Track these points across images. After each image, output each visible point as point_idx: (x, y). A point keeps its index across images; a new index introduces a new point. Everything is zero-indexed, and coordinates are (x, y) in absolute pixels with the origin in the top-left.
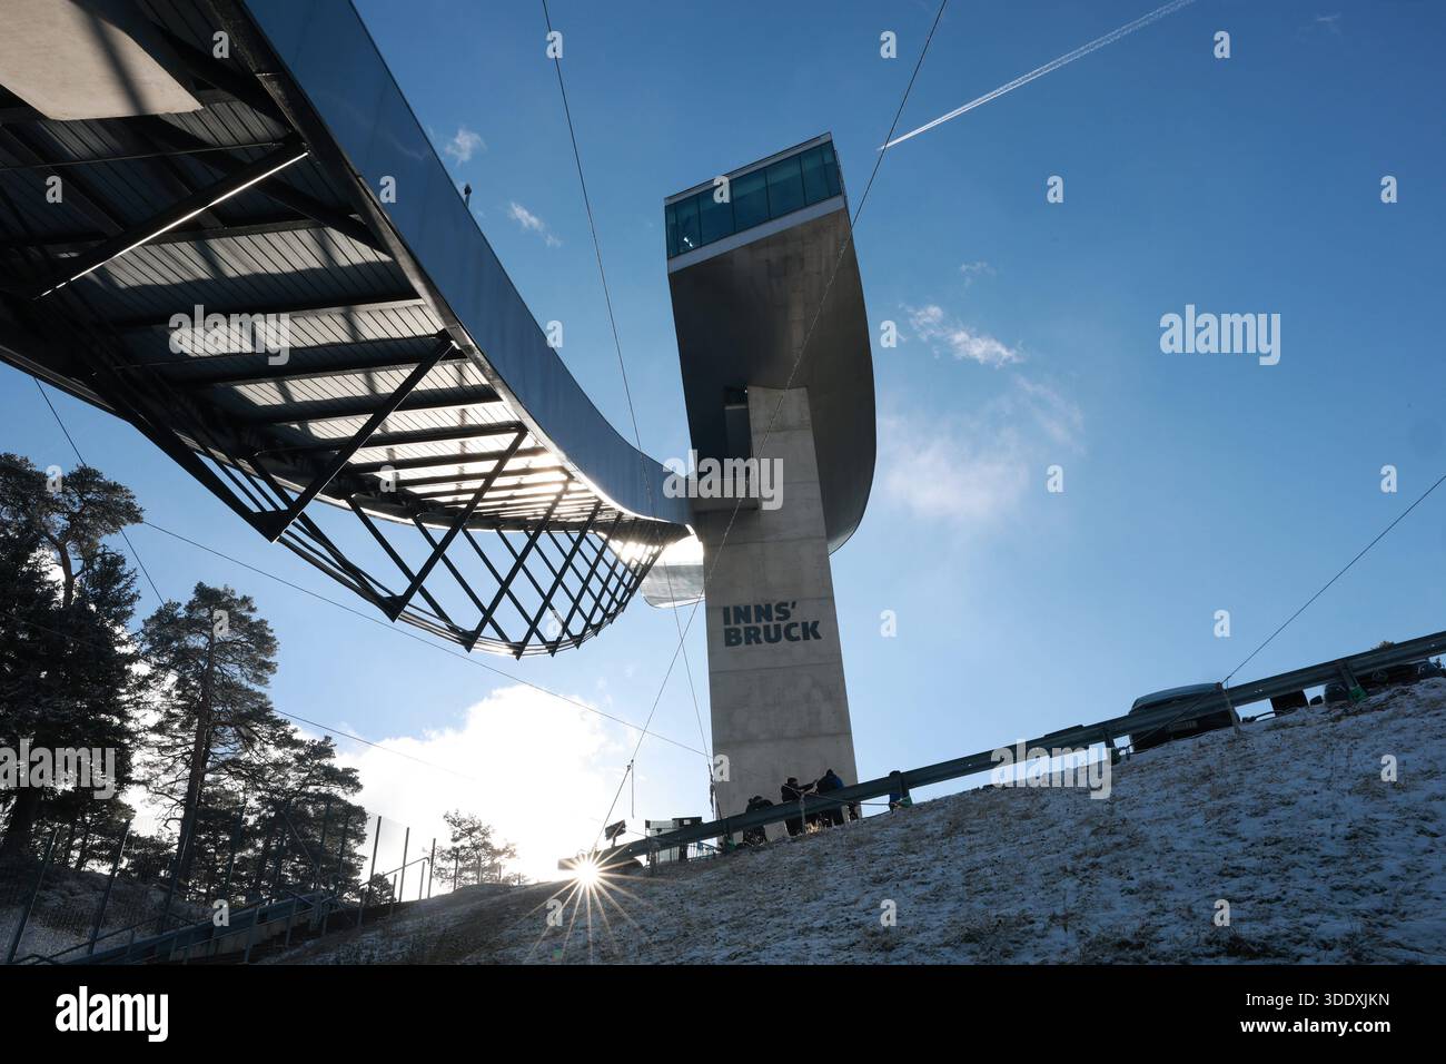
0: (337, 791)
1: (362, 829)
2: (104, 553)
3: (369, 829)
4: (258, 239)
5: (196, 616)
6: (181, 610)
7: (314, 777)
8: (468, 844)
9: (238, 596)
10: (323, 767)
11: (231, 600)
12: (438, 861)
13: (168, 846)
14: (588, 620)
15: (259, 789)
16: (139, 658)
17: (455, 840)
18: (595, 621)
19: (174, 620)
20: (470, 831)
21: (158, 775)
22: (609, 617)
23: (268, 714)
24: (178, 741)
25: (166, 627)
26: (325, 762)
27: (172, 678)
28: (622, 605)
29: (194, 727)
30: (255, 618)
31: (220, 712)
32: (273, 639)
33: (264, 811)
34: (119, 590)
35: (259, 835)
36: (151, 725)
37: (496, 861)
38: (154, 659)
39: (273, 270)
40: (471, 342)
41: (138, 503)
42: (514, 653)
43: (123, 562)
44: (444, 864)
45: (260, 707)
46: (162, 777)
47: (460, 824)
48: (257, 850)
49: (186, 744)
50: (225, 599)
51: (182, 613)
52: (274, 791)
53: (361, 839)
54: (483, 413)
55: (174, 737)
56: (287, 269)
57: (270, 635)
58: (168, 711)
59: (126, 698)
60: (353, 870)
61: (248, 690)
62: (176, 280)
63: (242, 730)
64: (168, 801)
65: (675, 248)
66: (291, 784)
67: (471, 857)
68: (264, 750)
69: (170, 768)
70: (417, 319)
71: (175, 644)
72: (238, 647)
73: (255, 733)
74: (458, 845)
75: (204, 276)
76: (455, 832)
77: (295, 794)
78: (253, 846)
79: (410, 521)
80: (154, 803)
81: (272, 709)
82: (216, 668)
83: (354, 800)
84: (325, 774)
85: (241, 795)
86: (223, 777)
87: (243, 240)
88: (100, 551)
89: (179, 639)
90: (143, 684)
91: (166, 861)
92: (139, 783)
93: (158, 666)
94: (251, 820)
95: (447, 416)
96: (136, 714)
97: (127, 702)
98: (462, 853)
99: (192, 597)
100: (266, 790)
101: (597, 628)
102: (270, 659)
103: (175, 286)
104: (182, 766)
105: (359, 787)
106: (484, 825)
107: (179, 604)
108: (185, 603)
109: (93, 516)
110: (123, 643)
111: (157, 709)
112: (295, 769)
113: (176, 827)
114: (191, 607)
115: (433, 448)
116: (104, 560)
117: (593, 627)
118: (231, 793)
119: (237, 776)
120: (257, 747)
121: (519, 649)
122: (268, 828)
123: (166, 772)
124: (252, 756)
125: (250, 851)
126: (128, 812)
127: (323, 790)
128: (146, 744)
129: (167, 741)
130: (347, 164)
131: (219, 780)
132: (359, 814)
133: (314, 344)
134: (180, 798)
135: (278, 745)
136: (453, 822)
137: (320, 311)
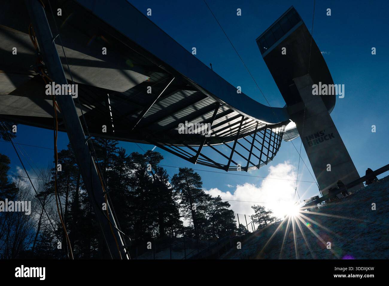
0: (225, 207)
1: (233, 215)
2: (158, 168)
3: (235, 215)
4: (170, 97)
5: (181, 176)
6: (178, 175)
7: (219, 205)
8: (259, 212)
9: (189, 168)
10: (220, 203)
11: (188, 170)
12: (253, 218)
13: (192, 228)
14: (273, 152)
15: (207, 211)
16: (173, 189)
17: (256, 212)
18: (274, 152)
19: (177, 178)
20: (259, 209)
21: (185, 213)
22: (277, 149)
23: (204, 194)
24: (187, 204)
25: (175, 180)
26: (220, 201)
27: (181, 191)
28: (279, 145)
29: (189, 201)
30: (194, 173)
31: (193, 196)
32: (200, 176)
33: (210, 216)
34: (164, 175)
35: (211, 221)
36: (180, 202)
37: (267, 215)
38: (175, 188)
39: (175, 102)
40: (224, 102)
41: (162, 155)
42: (257, 168)
43: (163, 169)
44: (255, 219)
45: (201, 193)
46: (186, 213)
47: (256, 208)
48: (211, 225)
49: (189, 205)
50: (186, 170)
51: (178, 176)
52: (211, 211)
53: (234, 217)
54: (232, 115)
55: (186, 204)
56: (178, 101)
57: (199, 175)
58: (182, 198)
59: (173, 198)
60: (235, 225)
61: (198, 189)
62: (155, 112)
63: (200, 199)
64: (188, 218)
65: (262, 51)
66: (214, 208)
67: (261, 215)
68: (205, 202)
69: (187, 211)
70: (210, 101)
71: (179, 183)
72: (193, 180)
73: (203, 199)
74: (257, 213)
75: (161, 109)
76: (255, 210)
77: (216, 210)
78: (210, 224)
79: (222, 143)
80: (186, 219)
81: (204, 192)
82: (189, 186)
83: (229, 209)
84: (221, 204)
85: (204, 214)
86: (199, 210)
87: (167, 99)
88: (157, 168)
89: (180, 182)
90: (175, 194)
91: (193, 231)
92: (182, 216)
93: (177, 189)
94: (208, 218)
95: (224, 119)
96: (177, 201)
97: (174, 199)
98: (259, 215)
99: (179, 172)
100: (209, 211)
101: (275, 154)
102: (200, 181)
103: (156, 113)
104: (189, 210)
105: (229, 206)
106: (262, 207)
107: (177, 174)
108: (178, 174)
109: (153, 160)
110: (169, 187)
111: (180, 199)
112: (214, 205)
113: (192, 223)
114: (179, 174)
115: (223, 126)
116: (159, 170)
117: (274, 154)
118: (202, 213)
119: (202, 209)
120: (204, 202)
121: (258, 167)
122: (212, 219)
123: (186, 212)
124: (203, 204)
125: (210, 226)
126: (182, 222)
127: (222, 208)
128: (180, 207)
129: (184, 205)
130: (184, 76)
131: (198, 211)
132: (232, 211)
133: (188, 114)
134: (191, 217)
135: (208, 201)
136: (254, 208)
137: (188, 107)
